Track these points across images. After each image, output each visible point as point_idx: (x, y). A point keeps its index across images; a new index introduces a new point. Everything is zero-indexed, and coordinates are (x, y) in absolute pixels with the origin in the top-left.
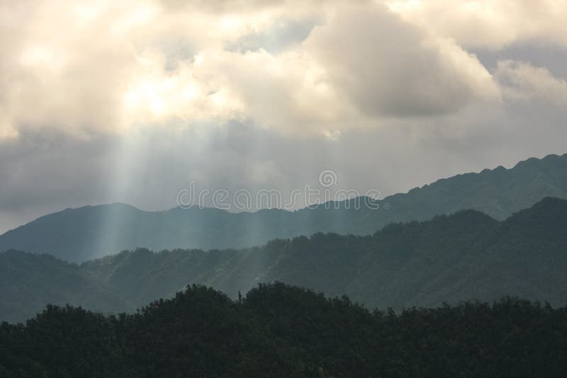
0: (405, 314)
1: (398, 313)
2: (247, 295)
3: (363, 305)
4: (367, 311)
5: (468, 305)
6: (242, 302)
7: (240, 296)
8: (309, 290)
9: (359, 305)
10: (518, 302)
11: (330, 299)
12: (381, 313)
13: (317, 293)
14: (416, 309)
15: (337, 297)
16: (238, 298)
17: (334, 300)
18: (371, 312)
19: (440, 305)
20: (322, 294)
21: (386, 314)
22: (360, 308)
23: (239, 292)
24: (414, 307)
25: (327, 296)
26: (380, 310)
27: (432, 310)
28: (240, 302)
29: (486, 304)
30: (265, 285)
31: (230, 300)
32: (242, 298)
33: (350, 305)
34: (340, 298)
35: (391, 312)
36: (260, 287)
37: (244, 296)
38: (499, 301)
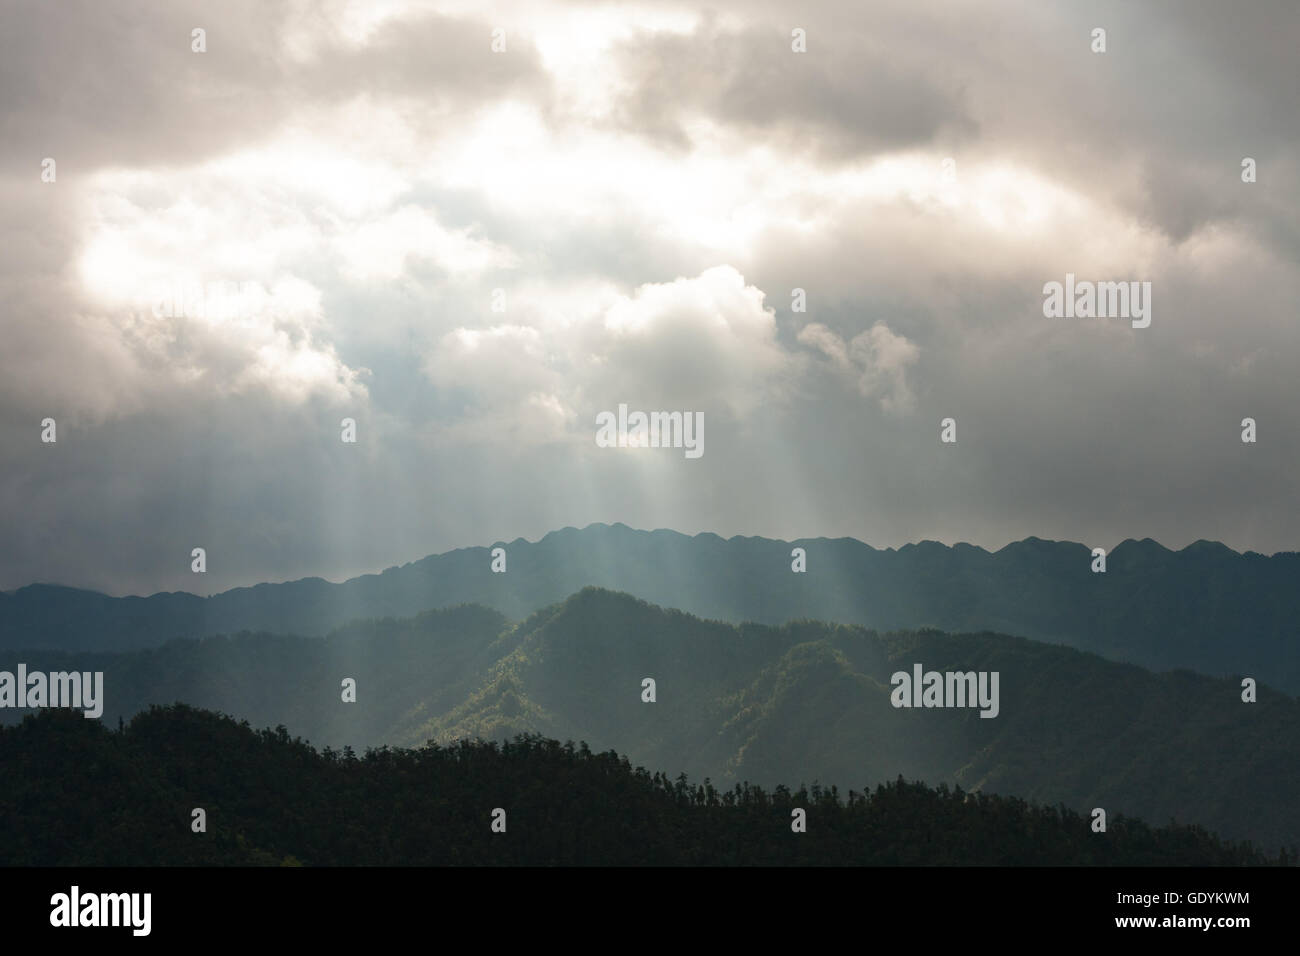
0: (371, 756)
1: (360, 755)
2: (132, 721)
3: (308, 742)
4: (313, 750)
5: (465, 744)
6: (124, 733)
7: (121, 723)
8: (227, 717)
9: (303, 742)
10: (540, 744)
11: (258, 731)
12: (333, 754)
13: (238, 721)
14: (388, 749)
16: (117, 727)
17: (264, 733)
18: (319, 752)
19: (424, 745)
20: (246, 722)
21: (342, 755)
22: (303, 746)
23: (121, 718)
24: (385, 747)
25: (253, 727)
26: (332, 749)
27: (412, 752)
28: (121, 733)
29: (493, 744)
30: (159, 707)
31: (107, 729)
32: (124, 726)
33: (288, 741)
34: (273, 730)
35: (350, 752)
36: (153, 712)
37: (127, 723)
38: (512, 741)
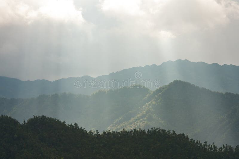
0: (105, 133)
1: (101, 133)
2: (28, 121)
3: (84, 129)
4: (86, 131)
5: (135, 130)
6: (25, 125)
7: (24, 121)
8: (58, 120)
9: (83, 128)
10: (160, 130)
11: (68, 125)
12: (93, 133)
13: (62, 121)
14: (110, 131)
15: (72, 124)
16: (23, 122)
17: (70, 125)
18: (88, 132)
19: (122, 130)
20: (64, 122)
21: (95, 133)
22: (83, 130)
23: (24, 120)
24: (109, 131)
25: (67, 124)
26: (92, 131)
27: (118, 133)
28: (24, 125)
29: (144, 131)
30: (36, 116)
31: (20, 123)
32: (25, 122)
33: (78, 128)
34: (73, 124)
35: (98, 132)
36: (34, 118)
37: (26, 122)
38: (150, 130)
